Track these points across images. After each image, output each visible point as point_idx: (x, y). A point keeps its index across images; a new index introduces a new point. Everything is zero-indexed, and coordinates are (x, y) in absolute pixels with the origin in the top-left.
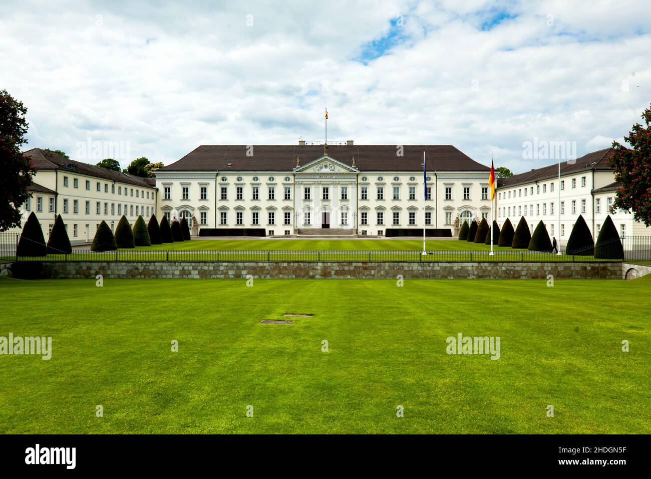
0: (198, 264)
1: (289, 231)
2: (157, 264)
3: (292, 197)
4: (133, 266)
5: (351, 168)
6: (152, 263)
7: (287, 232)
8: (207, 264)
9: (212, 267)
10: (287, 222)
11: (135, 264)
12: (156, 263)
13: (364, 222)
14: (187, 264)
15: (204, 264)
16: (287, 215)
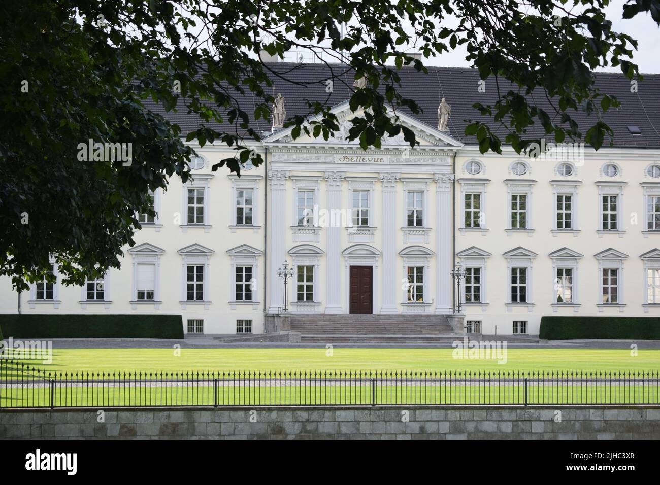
0: (466, 415)
1: (249, 322)
2: (341, 415)
3: (258, 219)
4: (269, 423)
5: (438, 135)
6: (327, 414)
7: (244, 326)
8: (495, 414)
9: (510, 424)
10: (243, 294)
11: (274, 415)
12: (338, 413)
13: (474, 295)
14: (435, 414)
15: (483, 414)
16: (244, 273)
